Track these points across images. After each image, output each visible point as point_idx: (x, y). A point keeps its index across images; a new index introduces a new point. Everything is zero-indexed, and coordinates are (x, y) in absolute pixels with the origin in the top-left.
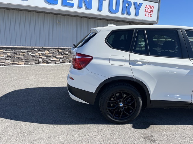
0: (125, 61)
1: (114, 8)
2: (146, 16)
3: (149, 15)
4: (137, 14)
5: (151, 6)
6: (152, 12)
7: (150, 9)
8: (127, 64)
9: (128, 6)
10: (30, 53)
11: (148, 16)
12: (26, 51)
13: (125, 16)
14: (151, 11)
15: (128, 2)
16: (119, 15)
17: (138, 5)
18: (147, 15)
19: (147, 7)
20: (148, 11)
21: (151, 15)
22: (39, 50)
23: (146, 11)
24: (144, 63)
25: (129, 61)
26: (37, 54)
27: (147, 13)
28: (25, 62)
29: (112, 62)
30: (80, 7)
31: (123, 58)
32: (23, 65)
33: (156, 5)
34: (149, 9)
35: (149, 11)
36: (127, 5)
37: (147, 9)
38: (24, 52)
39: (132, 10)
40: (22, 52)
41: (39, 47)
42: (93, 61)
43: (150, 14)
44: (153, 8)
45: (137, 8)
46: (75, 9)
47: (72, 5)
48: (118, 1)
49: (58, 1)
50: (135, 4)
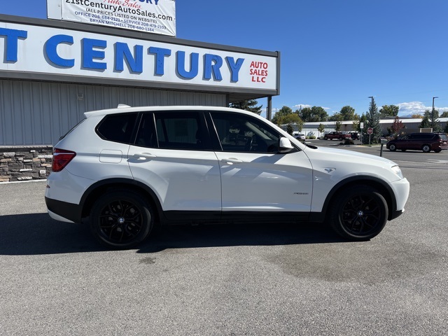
0: (122, 156)
1: (187, 68)
2: (253, 80)
3: (260, 79)
4: (234, 78)
5: (261, 63)
6: (265, 73)
7: (260, 69)
8: (125, 161)
9: (216, 63)
10: (21, 159)
11: (258, 81)
12: (13, 154)
13: (211, 82)
14: (262, 73)
15: (215, 58)
16: (198, 80)
17: (235, 62)
18: (255, 79)
19: (253, 65)
20: (257, 73)
21: (264, 80)
22: (41, 151)
23: (253, 71)
24: (149, 159)
25: (127, 157)
26: (35, 160)
27: (255, 76)
28: (10, 176)
29: (103, 159)
30: (118, 68)
31: (120, 153)
32: (8, 182)
33: (271, 61)
34: (257, 69)
35: (258, 71)
36: (213, 63)
37: (254, 69)
38: (10, 157)
39: (225, 70)
40: (5, 158)
41: (41, 146)
42: (76, 159)
43: (261, 77)
44: (265, 66)
45: (234, 67)
46: (109, 73)
47: (102, 67)
48: (194, 57)
49: (73, 60)
50: (229, 60)
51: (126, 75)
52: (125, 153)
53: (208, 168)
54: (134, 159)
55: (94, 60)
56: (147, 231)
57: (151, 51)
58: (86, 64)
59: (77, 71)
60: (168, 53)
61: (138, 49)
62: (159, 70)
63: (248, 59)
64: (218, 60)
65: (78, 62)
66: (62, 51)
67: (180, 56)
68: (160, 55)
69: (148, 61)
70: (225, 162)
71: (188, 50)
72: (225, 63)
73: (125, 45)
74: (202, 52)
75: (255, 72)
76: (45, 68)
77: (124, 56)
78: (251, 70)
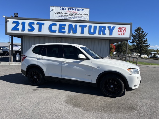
0: (36, 58)
1: (92, 31)
2: (119, 34)
3: (122, 34)
5: (123, 28)
8: (36, 60)
9: (104, 29)
11: (121, 34)
13: (101, 36)
14: (123, 31)
15: (104, 27)
16: (96, 35)
17: (111, 28)
19: (119, 29)
20: (121, 31)
21: (124, 34)
23: (119, 31)
30: (69, 32)
33: (128, 27)
36: (102, 29)
37: (120, 30)
39: (107, 31)
43: (123, 33)
44: (125, 29)
45: (111, 30)
46: (66, 34)
47: (64, 32)
48: (95, 27)
49: (56, 31)
50: (109, 27)
51: (71, 34)
54: (39, 59)
55: (62, 30)
57: (80, 26)
58: (60, 31)
59: (57, 34)
60: (86, 26)
61: (76, 26)
62: (82, 32)
63: (117, 26)
66: (54, 28)
67: (90, 27)
68: (83, 27)
69: (79, 30)
70: (63, 62)
71: (93, 25)
72: (107, 29)
73: (72, 25)
74: (98, 25)
75: (120, 31)
76: (49, 33)
77: (71, 29)
78: (118, 31)
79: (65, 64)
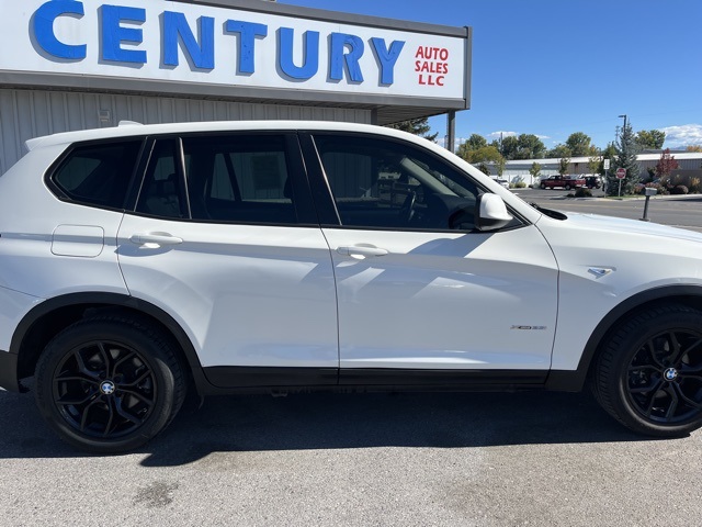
0: (104, 241)
1: (298, 59)
2: (420, 82)
3: (434, 81)
4: (386, 78)
5: (436, 50)
6: (442, 69)
7: (434, 61)
8: (109, 252)
9: (352, 49)
11: (430, 83)
13: (343, 87)
14: (438, 68)
15: (351, 41)
16: (319, 83)
17: (388, 47)
18: (425, 79)
19: (422, 53)
20: (427, 67)
21: (441, 81)
23: (421, 65)
24: (166, 247)
25: (115, 241)
27: (426, 75)
29: (59, 247)
30: (169, 61)
31: (98, 233)
33: (456, 46)
34: (429, 61)
35: (431, 64)
36: (346, 51)
37: (423, 61)
39: (368, 64)
43: (435, 76)
44: (444, 55)
45: (387, 58)
46: (152, 71)
47: (139, 59)
48: (311, 39)
49: (84, 47)
50: (376, 44)
51: (183, 73)
52: (112, 233)
53: (305, 267)
54: (131, 247)
55: (123, 47)
56: (166, 412)
57: (230, 27)
58: (109, 53)
59: (91, 66)
60: (261, 31)
61: (206, 24)
62: (245, 64)
63: (413, 41)
64: (355, 44)
65: (93, 51)
66: (65, 29)
67: (284, 36)
68: (246, 36)
69: (225, 48)
70: (345, 253)
71: (300, 27)
72: (368, 51)
73: (180, 17)
74: (325, 29)
75: (425, 66)
76: (32, 62)
77: (179, 38)
78: (417, 62)
79: (362, 266)
